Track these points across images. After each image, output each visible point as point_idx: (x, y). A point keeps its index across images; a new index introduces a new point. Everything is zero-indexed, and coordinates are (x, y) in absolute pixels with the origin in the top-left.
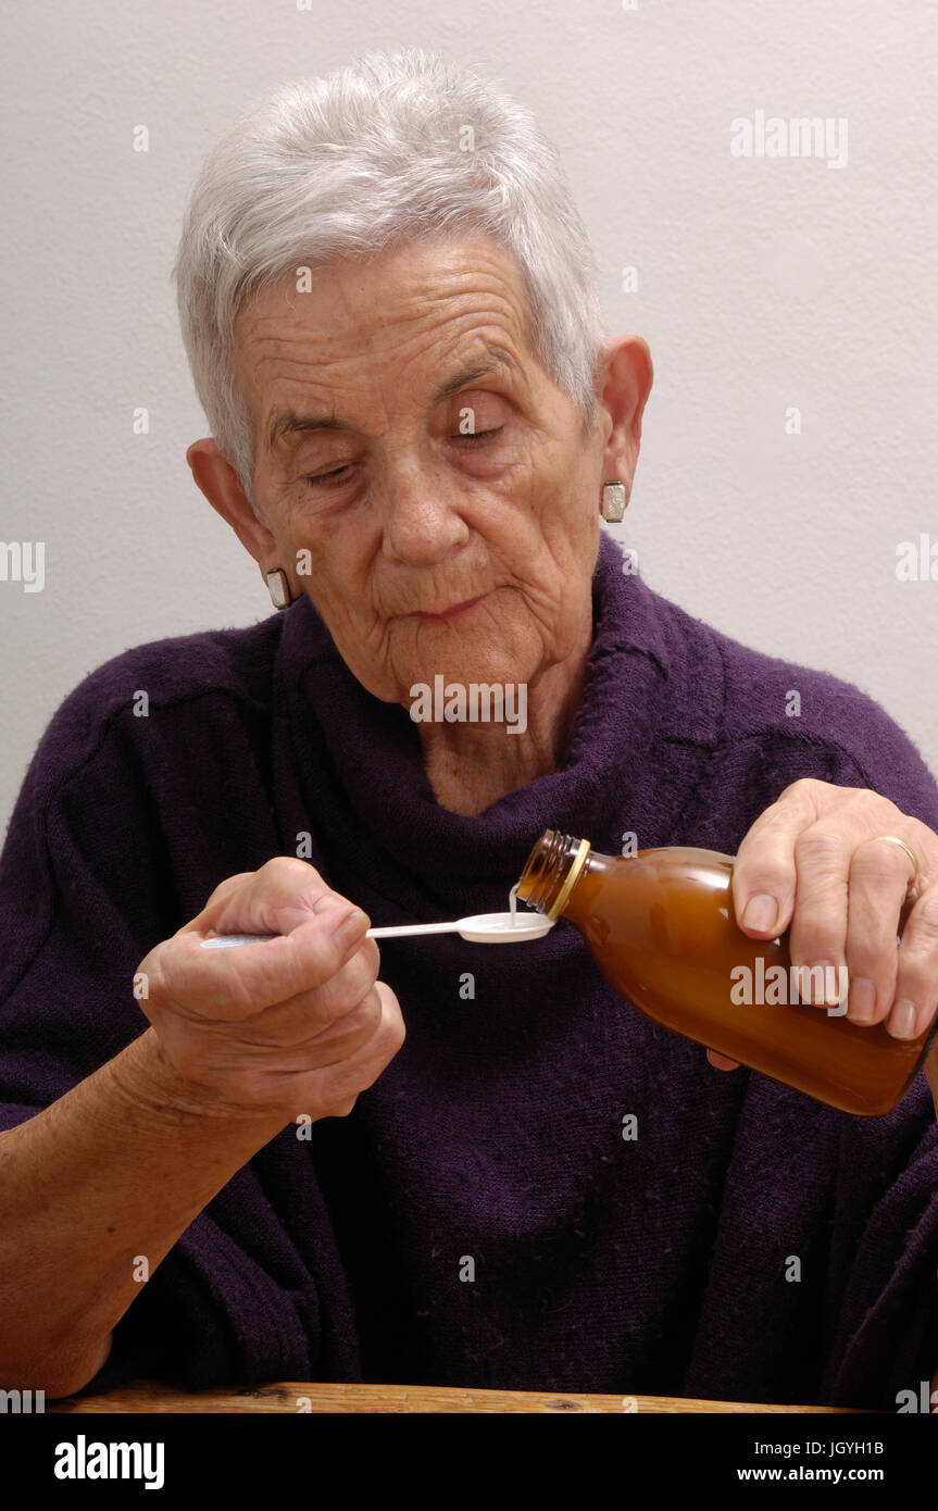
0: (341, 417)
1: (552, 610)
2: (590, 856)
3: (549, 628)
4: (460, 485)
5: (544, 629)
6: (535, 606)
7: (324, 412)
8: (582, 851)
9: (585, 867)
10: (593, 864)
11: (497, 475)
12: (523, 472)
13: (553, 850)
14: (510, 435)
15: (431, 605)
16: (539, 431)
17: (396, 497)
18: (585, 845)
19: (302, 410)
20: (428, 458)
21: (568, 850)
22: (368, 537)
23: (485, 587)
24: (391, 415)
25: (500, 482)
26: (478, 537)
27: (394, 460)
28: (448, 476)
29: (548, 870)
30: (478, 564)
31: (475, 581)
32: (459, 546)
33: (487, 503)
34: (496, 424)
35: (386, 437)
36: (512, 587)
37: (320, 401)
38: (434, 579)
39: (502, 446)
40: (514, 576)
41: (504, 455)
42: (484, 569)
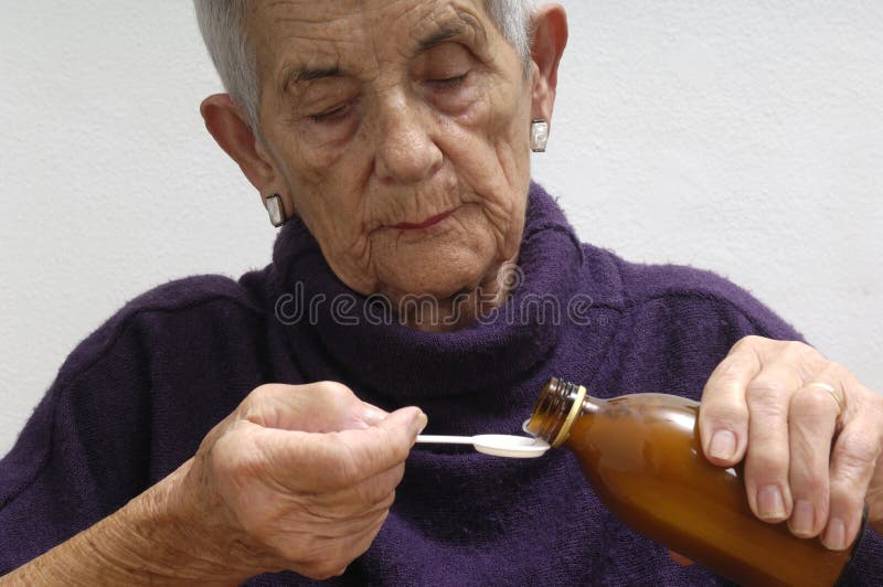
0: (344, 66)
1: (505, 219)
2: (586, 399)
3: (502, 233)
4: (436, 118)
5: (499, 234)
6: (491, 216)
7: (330, 62)
8: (579, 396)
9: (583, 410)
10: (589, 406)
11: (462, 110)
12: (482, 107)
13: (557, 394)
14: (473, 77)
15: (413, 217)
16: (495, 75)
17: (386, 126)
18: (582, 390)
19: (312, 62)
20: (410, 94)
21: (569, 394)
22: (364, 163)
23: (453, 202)
24: (380, 62)
25: (465, 117)
26: (448, 162)
27: (385, 97)
28: (426, 112)
29: (554, 410)
30: (449, 184)
31: (447, 197)
32: (435, 168)
33: (454, 132)
34: (462, 71)
35: (378, 81)
36: (475, 203)
37: (327, 54)
38: (417, 195)
39: (466, 86)
40: (477, 194)
41: (467, 93)
42: (453, 188)
